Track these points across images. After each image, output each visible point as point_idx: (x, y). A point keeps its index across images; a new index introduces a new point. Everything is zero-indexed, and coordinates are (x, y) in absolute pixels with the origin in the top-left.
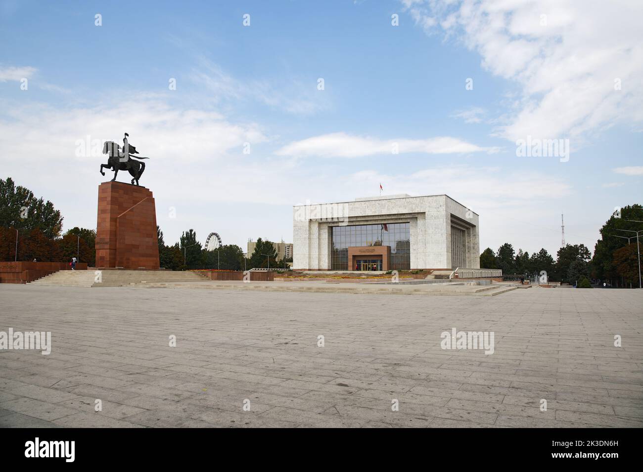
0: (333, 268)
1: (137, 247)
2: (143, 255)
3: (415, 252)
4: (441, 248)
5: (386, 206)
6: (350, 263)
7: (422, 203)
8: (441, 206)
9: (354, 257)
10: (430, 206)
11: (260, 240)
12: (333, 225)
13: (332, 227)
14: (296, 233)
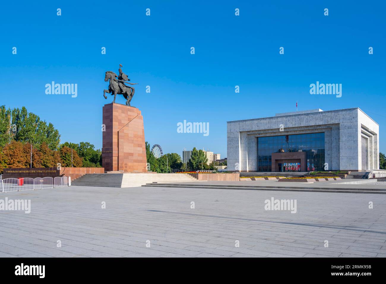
0: (258, 170)
1: (132, 154)
2: (136, 161)
3: (329, 156)
4: (354, 153)
5: (305, 119)
6: (273, 166)
7: (337, 116)
8: (353, 118)
9: (276, 160)
10: (343, 118)
11: (194, 149)
12: (259, 136)
13: (257, 138)
14: (230, 142)
